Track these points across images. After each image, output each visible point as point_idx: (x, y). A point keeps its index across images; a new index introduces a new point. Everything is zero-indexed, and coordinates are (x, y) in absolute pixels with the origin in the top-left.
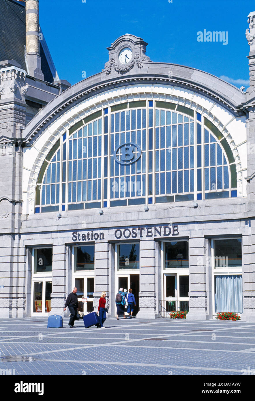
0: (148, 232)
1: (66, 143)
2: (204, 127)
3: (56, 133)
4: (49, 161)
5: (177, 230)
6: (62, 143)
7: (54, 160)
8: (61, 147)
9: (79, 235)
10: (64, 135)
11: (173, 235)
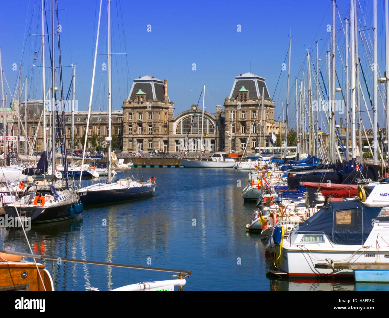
2: (209, 122)
4: (179, 124)
6: (182, 121)
8: (181, 122)
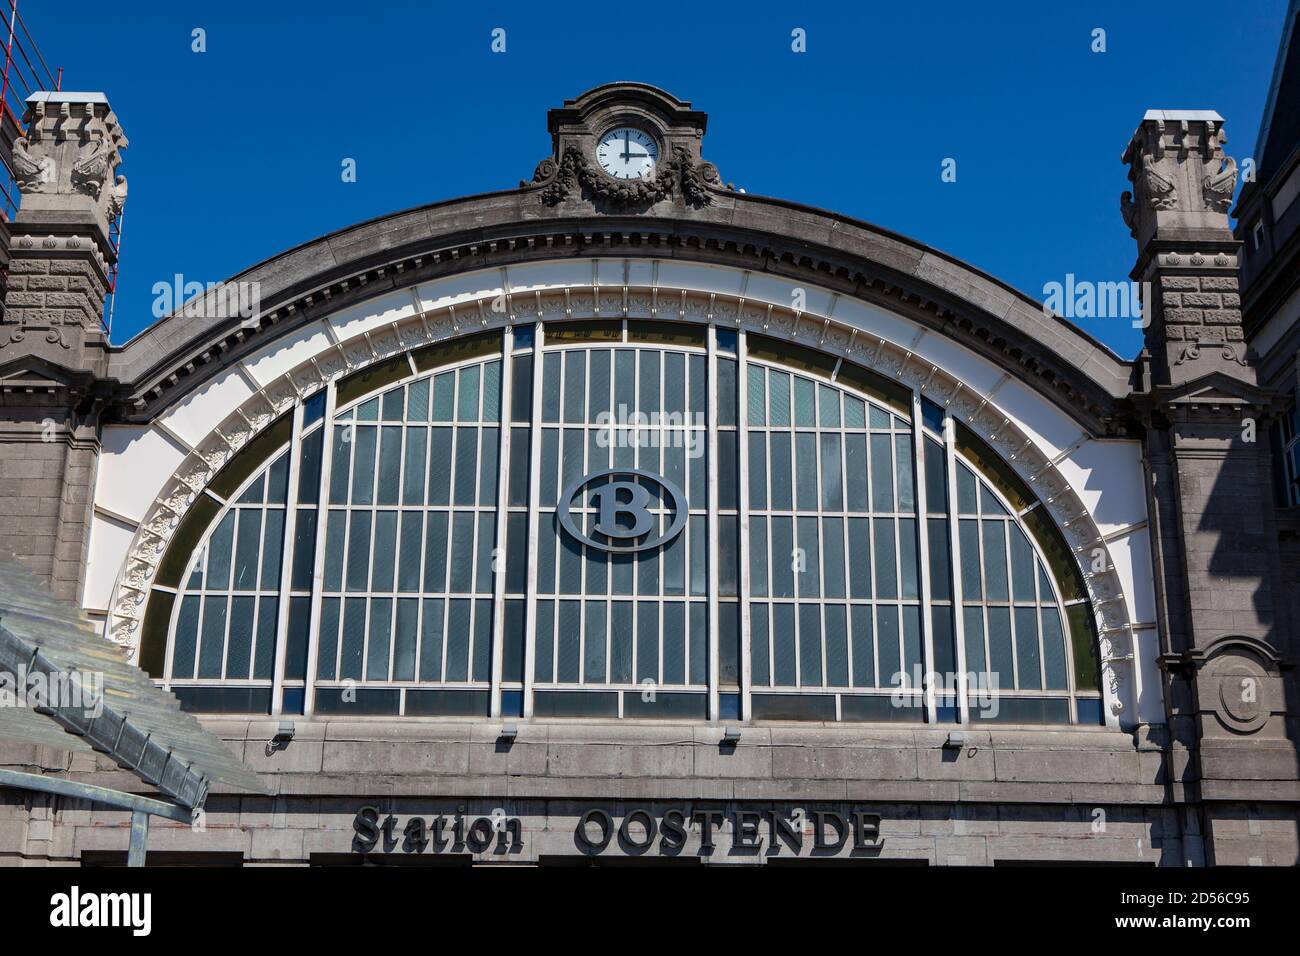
0: (737, 835)
1: (321, 430)
2: (953, 453)
3: (282, 387)
4: (226, 497)
5: (874, 834)
6: (299, 432)
7: (254, 494)
8: (294, 446)
9: (389, 826)
10: (315, 405)
11: (859, 847)
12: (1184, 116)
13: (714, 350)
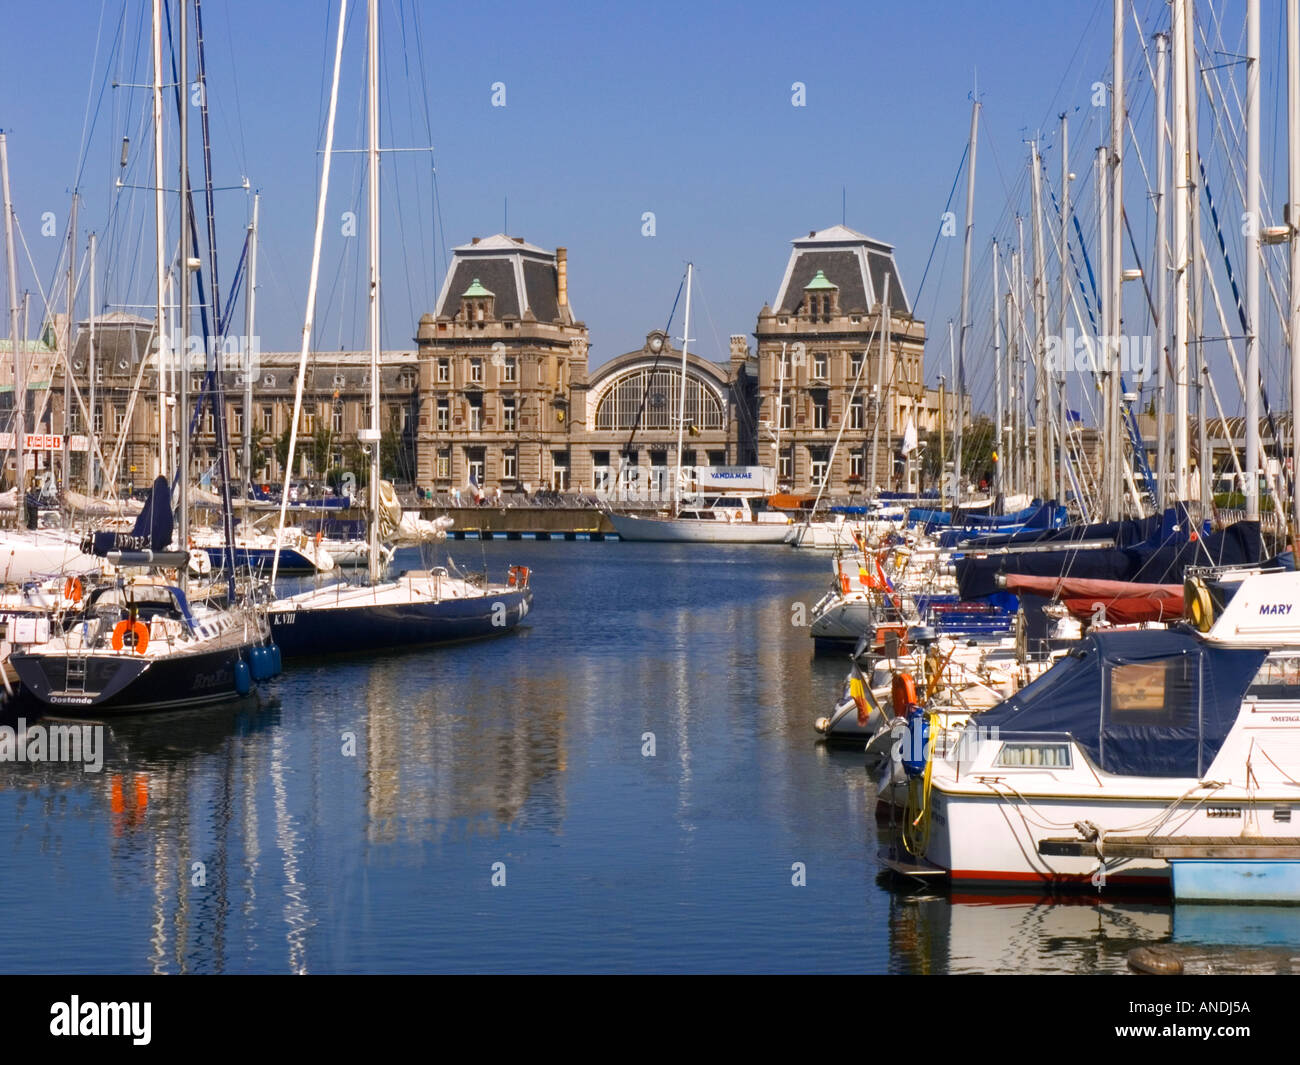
1: (617, 389)
3: (610, 382)
6: (614, 389)
7: (608, 399)
9: (628, 445)
10: (616, 385)
11: (688, 449)
12: (736, 336)
13: (671, 374)
